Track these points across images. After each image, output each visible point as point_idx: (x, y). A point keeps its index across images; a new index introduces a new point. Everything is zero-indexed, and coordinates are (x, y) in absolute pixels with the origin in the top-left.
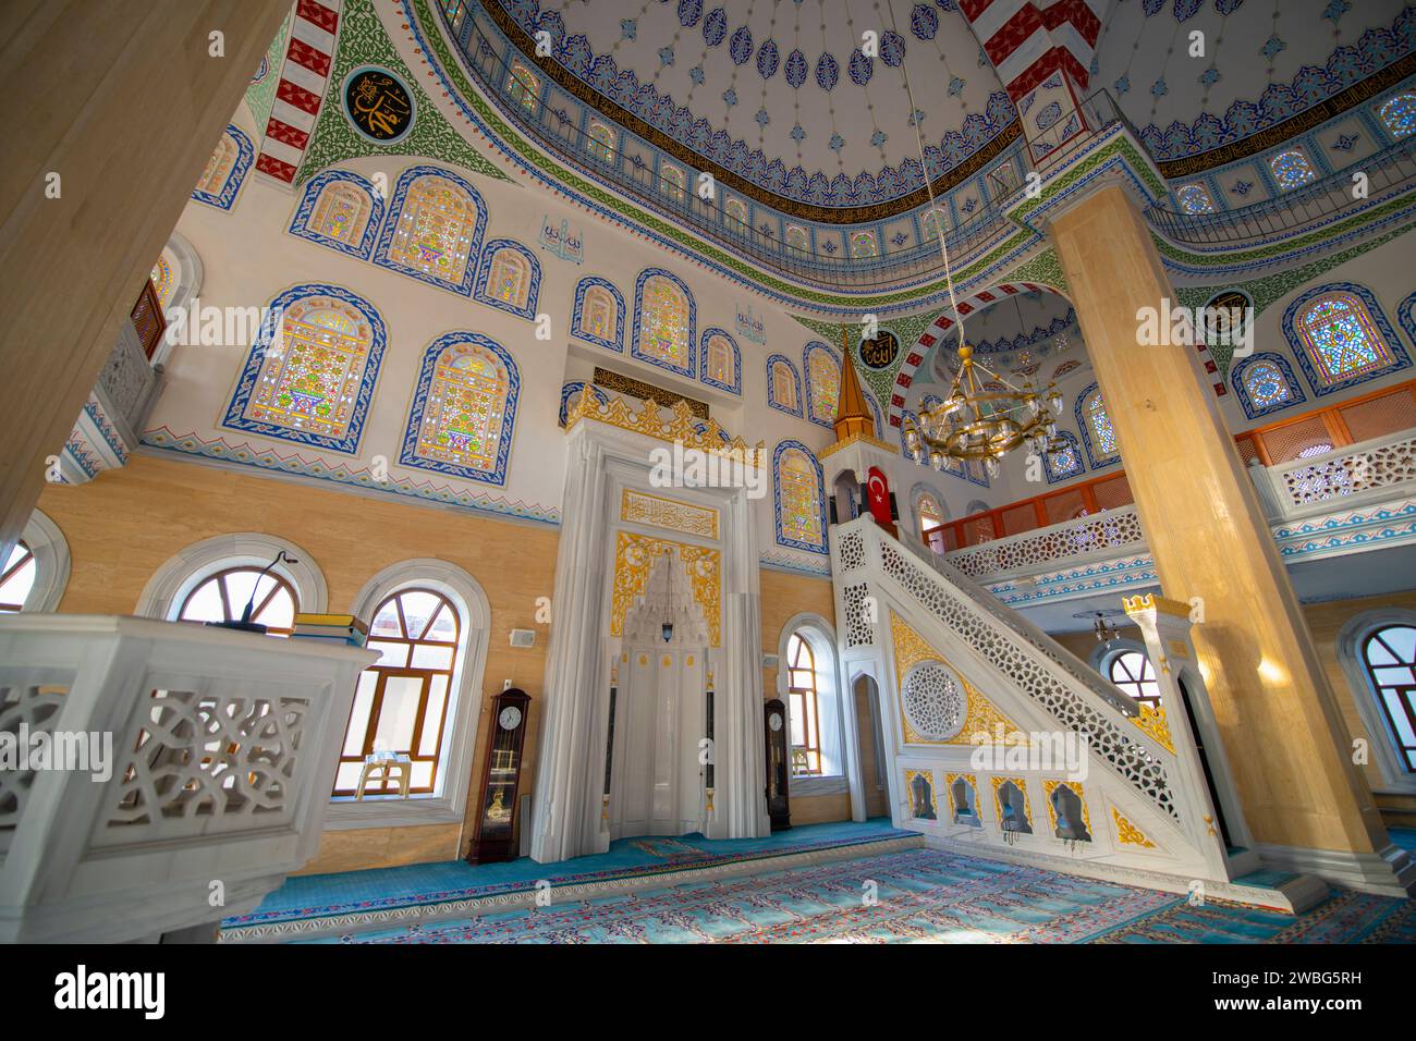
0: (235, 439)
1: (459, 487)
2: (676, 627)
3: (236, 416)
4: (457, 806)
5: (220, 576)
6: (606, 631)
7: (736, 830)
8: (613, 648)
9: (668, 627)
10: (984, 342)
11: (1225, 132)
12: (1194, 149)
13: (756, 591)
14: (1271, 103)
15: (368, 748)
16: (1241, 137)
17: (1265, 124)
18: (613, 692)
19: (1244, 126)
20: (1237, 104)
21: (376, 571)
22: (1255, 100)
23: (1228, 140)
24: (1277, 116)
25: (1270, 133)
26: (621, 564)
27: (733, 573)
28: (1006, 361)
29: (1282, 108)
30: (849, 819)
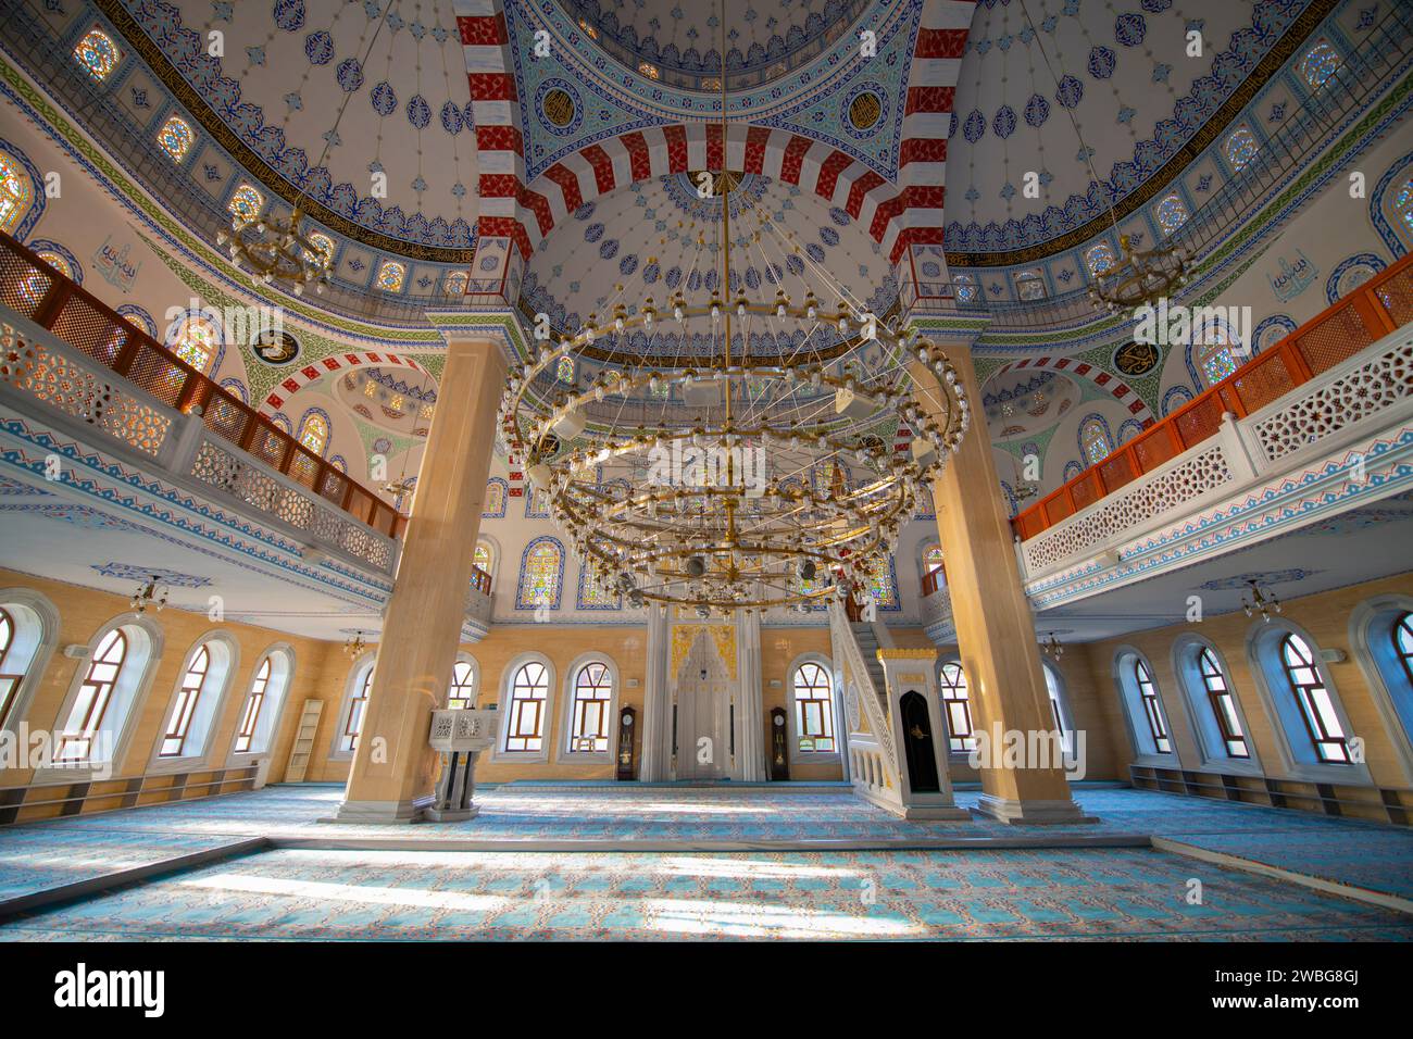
0: (520, 614)
1: (601, 615)
2: (708, 673)
3: (519, 607)
4: (612, 756)
5: (524, 667)
6: (669, 678)
7: (747, 777)
8: (673, 685)
9: (704, 672)
10: (1003, 391)
11: (1115, 191)
12: (1094, 213)
13: (757, 646)
14: (1144, 158)
15: (582, 732)
16: (1129, 192)
17: (1145, 175)
18: (675, 707)
19: (1130, 183)
20: (1117, 166)
21: (572, 659)
22: (1131, 159)
23: (1120, 197)
24: (1153, 166)
25: (1152, 181)
26: (676, 641)
27: (743, 637)
28: (1023, 404)
29: (1154, 160)
30: (842, 780)
